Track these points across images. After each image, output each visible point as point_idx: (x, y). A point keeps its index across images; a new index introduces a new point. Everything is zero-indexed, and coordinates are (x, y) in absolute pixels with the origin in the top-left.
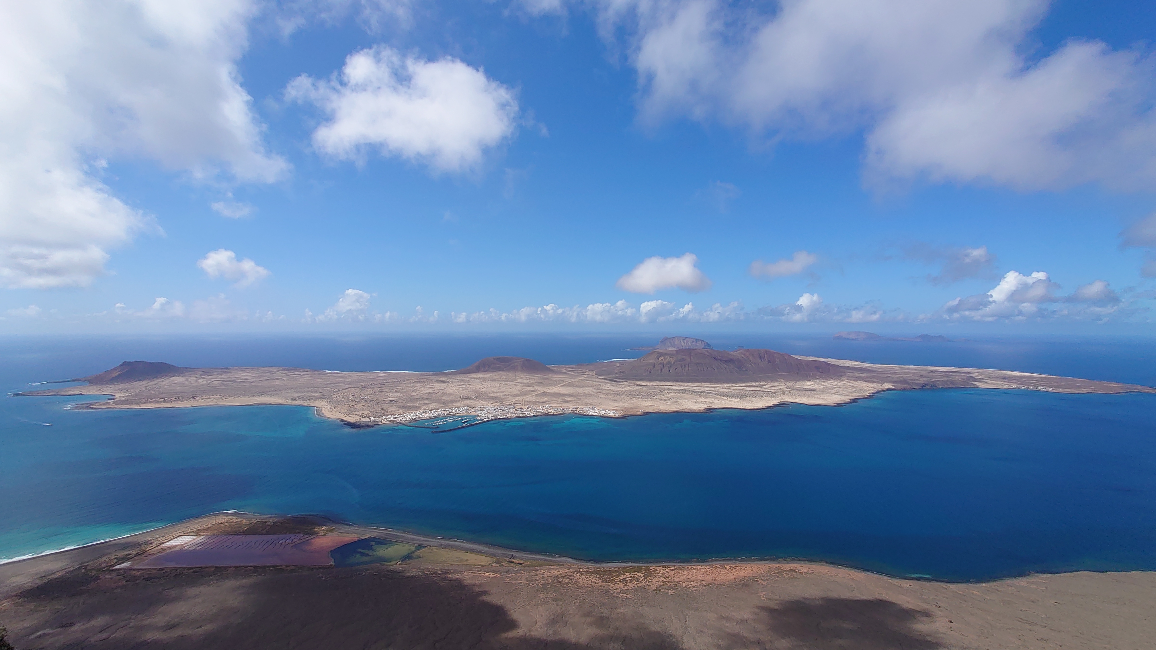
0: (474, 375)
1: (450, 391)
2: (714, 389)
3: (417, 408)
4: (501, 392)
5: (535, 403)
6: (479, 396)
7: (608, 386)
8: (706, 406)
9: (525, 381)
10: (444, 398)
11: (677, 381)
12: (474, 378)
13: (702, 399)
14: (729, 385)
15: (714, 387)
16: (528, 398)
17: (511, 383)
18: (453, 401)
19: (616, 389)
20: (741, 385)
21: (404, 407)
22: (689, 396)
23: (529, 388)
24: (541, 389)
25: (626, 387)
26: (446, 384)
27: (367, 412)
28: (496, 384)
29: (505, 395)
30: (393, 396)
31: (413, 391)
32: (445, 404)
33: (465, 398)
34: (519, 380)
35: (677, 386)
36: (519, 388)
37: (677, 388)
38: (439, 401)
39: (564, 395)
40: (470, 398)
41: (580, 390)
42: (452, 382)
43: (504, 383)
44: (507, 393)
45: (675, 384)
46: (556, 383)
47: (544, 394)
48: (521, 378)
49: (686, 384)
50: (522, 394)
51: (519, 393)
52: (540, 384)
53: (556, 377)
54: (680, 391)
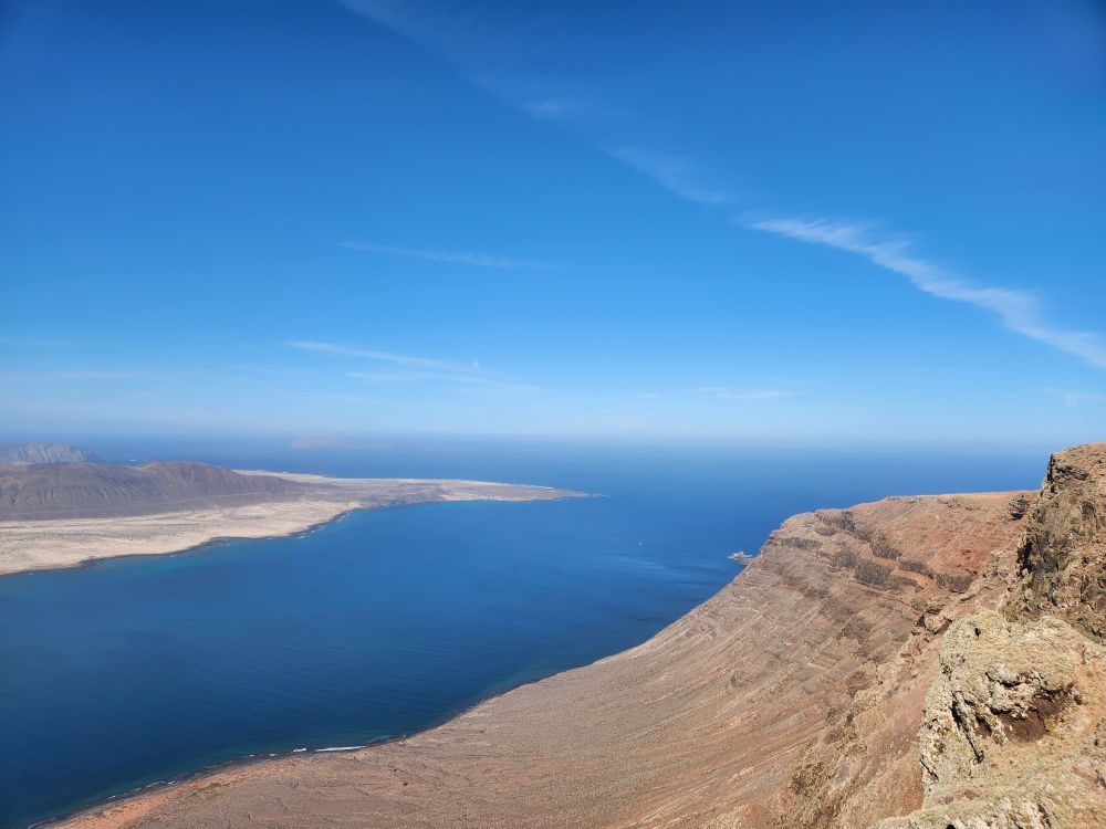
2: (100, 528)
8: (85, 557)
11: (28, 518)
13: (76, 546)
14: (128, 519)
15: (99, 525)
20: (150, 517)
22: (50, 542)
35: (29, 527)
37: (29, 531)
45: (23, 523)
49: (45, 523)
54: (34, 536)
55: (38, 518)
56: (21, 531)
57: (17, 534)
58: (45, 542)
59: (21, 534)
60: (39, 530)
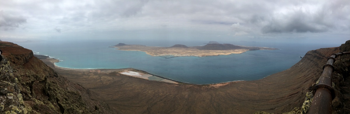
1: (169, 51)
3: (162, 54)
5: (185, 54)
6: (174, 52)
7: (199, 51)
12: (173, 48)
15: (219, 51)
16: (184, 53)
18: (169, 53)
19: (201, 51)
21: (160, 53)
25: (203, 51)
26: (168, 49)
27: (154, 54)
28: (177, 50)
30: (158, 51)
32: (168, 53)
33: (171, 52)
34: (182, 49)
36: (182, 51)
38: (167, 53)
39: (191, 52)
40: (172, 52)
41: (194, 52)
43: (179, 50)
44: (180, 52)
46: (189, 50)
47: (187, 52)
50: (183, 52)
52: (186, 50)
53: (189, 49)
55: (214, 50)
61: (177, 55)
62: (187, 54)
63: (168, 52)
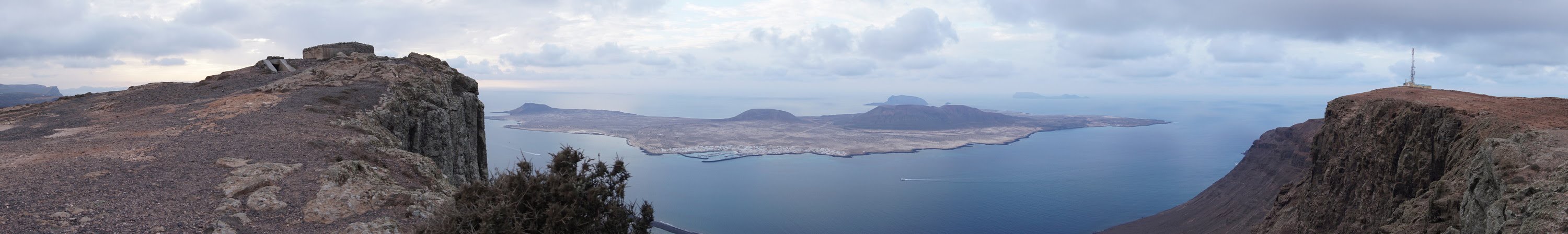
0: (740, 123)
1: (720, 133)
2: (922, 135)
3: (694, 146)
4: (758, 136)
5: (783, 144)
6: (741, 137)
7: (843, 133)
8: (913, 148)
9: (778, 128)
10: (715, 138)
11: (895, 129)
12: (739, 125)
13: (912, 143)
14: (934, 132)
15: (922, 133)
16: (779, 141)
17: (768, 129)
18: (720, 141)
19: (847, 135)
20: (942, 131)
21: (685, 145)
23: (780, 133)
24: (789, 134)
25: (855, 134)
26: (718, 128)
27: (659, 145)
28: (755, 129)
29: (761, 138)
30: (678, 134)
31: (695, 132)
32: (716, 142)
33: (730, 139)
34: (774, 127)
35: (895, 133)
36: (772, 133)
37: (895, 134)
38: (711, 140)
39: (806, 138)
40: (735, 140)
41: (819, 136)
42: (722, 127)
43: (761, 129)
44: (762, 137)
45: (893, 131)
46: (801, 130)
47: (791, 138)
48: (776, 125)
49: (901, 131)
50: (774, 137)
51: (772, 136)
52: (788, 130)
53: (803, 126)
54: (896, 137)
55: (898, 129)
56: (893, 134)
57: (890, 136)
58: (898, 140)
59: (892, 136)
60: (899, 134)
61: (751, 151)
62: (790, 145)
63: (717, 138)
